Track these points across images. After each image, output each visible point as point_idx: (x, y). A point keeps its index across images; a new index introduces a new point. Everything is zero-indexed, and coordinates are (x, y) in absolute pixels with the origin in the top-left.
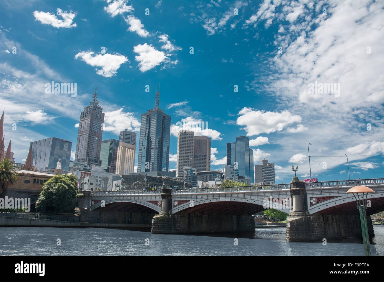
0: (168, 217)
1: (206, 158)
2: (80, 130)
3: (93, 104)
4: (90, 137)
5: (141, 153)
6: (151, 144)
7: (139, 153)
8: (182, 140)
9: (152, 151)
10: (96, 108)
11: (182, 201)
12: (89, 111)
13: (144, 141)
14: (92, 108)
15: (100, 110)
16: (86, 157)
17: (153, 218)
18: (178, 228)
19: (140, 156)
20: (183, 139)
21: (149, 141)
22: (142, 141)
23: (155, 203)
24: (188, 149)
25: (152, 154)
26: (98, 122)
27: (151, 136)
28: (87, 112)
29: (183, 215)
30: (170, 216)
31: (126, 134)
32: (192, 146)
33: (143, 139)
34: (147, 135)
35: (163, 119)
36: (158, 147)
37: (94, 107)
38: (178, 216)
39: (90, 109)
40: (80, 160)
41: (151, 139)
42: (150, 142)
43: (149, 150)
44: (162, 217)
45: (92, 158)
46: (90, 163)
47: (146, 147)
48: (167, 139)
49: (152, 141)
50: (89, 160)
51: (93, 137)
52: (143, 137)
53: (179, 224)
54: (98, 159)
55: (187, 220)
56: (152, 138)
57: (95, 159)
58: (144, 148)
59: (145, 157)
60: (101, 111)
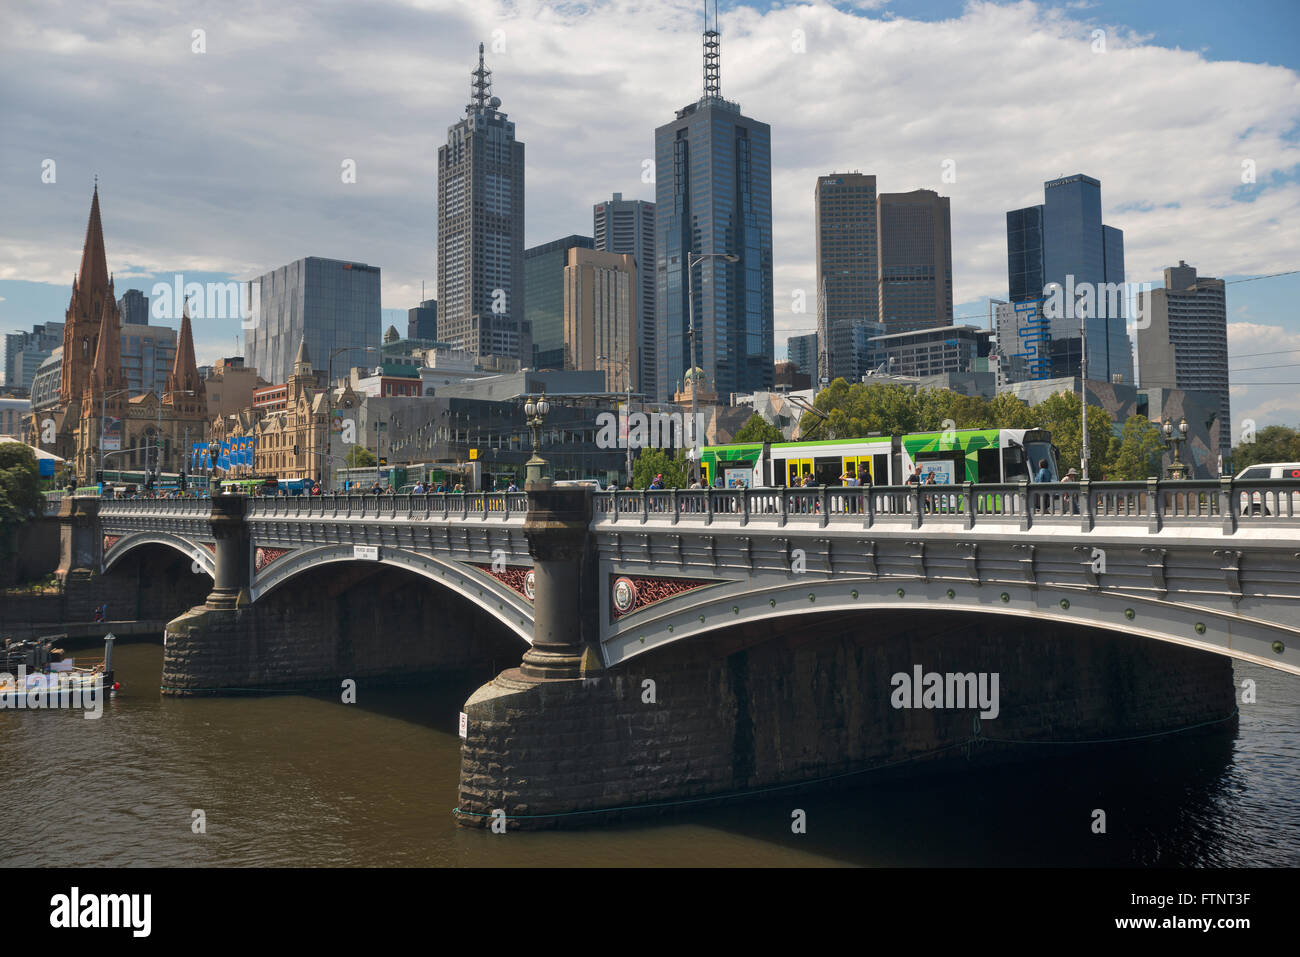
1: (932, 279)
3: (478, 112)
10: (489, 124)
12: (463, 140)
14: (474, 126)
15: (504, 130)
16: (474, 314)
26: (503, 180)
28: (457, 145)
31: (616, 213)
35: (738, 140)
37: (481, 122)
39: (466, 133)
51: (491, 236)
60: (510, 134)
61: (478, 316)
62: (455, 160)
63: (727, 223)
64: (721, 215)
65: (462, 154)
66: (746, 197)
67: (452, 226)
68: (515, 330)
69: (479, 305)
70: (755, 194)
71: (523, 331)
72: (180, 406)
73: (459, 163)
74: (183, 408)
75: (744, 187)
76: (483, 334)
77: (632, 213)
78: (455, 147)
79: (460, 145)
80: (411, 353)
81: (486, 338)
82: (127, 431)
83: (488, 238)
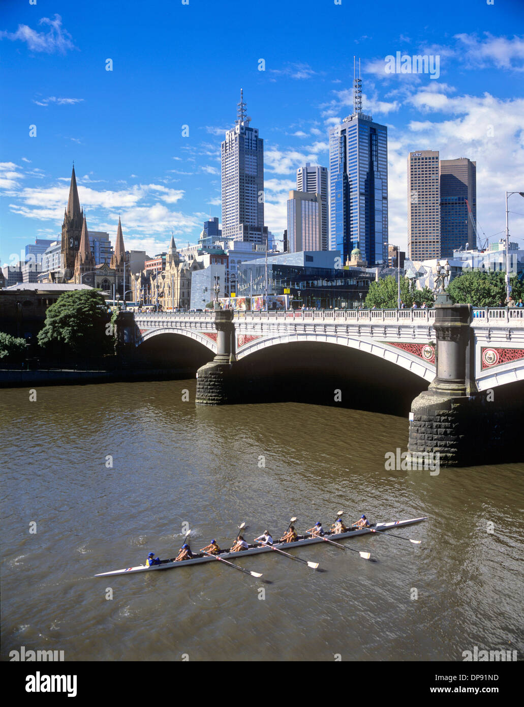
3: (241, 124)
10: (246, 130)
12: (233, 138)
14: (239, 131)
15: (254, 134)
16: (240, 223)
26: (253, 157)
28: (230, 140)
34: (342, 172)
36: (365, 191)
39: (235, 135)
45: (251, 224)
46: (247, 233)
48: (381, 173)
50: (246, 228)
52: (336, 177)
54: (261, 225)
57: (256, 224)
60: (256, 134)
61: (242, 225)
62: (230, 148)
63: (366, 177)
64: (363, 173)
65: (233, 145)
66: (375, 163)
67: (229, 181)
68: (260, 231)
69: (242, 220)
70: (379, 162)
71: (264, 232)
72: (118, 269)
73: (232, 150)
74: (120, 270)
75: (374, 159)
76: (244, 233)
77: (315, 173)
78: (230, 142)
79: (232, 141)
80: (214, 243)
81: (246, 235)
82: (96, 281)
83: (246, 186)
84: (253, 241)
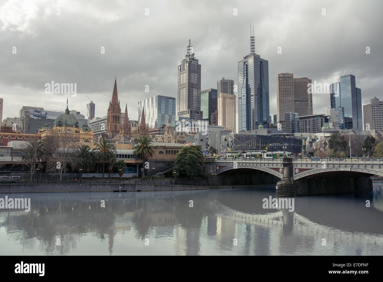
0: (290, 184)
1: (307, 101)
2: (180, 83)
3: (189, 57)
4: (190, 90)
5: (241, 101)
6: (250, 91)
7: (239, 101)
8: (281, 84)
9: (252, 98)
10: (192, 60)
11: (303, 169)
13: (242, 89)
14: (188, 60)
15: (196, 62)
16: (188, 109)
17: (277, 184)
18: (300, 193)
19: (240, 104)
20: (282, 82)
21: (248, 88)
22: (241, 89)
23: (277, 170)
24: (288, 92)
25: (252, 101)
26: (195, 74)
27: (249, 83)
28: (184, 65)
29: (304, 181)
30: (292, 182)
31: (223, 83)
32: (292, 89)
33: (242, 87)
34: (245, 83)
35: (260, 65)
36: (258, 94)
37: (190, 59)
38: (299, 182)
39: (186, 62)
40: (182, 112)
41: (250, 87)
42: (249, 90)
43: (249, 97)
44: (285, 184)
45: (194, 109)
46: (192, 115)
47: (245, 94)
48: (266, 84)
49: (251, 88)
50: (191, 112)
51: (193, 89)
52: (242, 85)
53: (300, 189)
54: (199, 110)
55: (307, 185)
56: (251, 85)
57: (197, 110)
58: (244, 96)
59: (245, 105)
60: (197, 62)
77: (227, 83)
84: (195, 119)
